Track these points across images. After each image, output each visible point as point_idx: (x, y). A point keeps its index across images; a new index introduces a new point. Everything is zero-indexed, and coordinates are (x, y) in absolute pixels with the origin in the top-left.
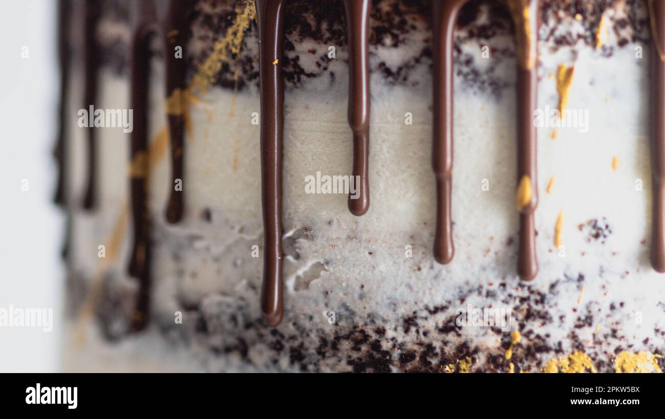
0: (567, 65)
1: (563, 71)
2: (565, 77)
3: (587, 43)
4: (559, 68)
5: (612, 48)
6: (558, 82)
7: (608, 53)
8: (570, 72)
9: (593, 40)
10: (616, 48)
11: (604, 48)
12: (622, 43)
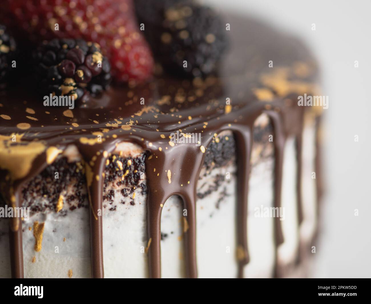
0: (39, 223)
1: (37, 226)
2: (38, 229)
3: (51, 210)
4: (35, 224)
5: (66, 211)
6: (34, 232)
7: (64, 214)
8: (41, 226)
9: (55, 208)
10: (69, 211)
11: (61, 211)
12: (73, 208)
